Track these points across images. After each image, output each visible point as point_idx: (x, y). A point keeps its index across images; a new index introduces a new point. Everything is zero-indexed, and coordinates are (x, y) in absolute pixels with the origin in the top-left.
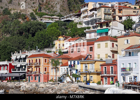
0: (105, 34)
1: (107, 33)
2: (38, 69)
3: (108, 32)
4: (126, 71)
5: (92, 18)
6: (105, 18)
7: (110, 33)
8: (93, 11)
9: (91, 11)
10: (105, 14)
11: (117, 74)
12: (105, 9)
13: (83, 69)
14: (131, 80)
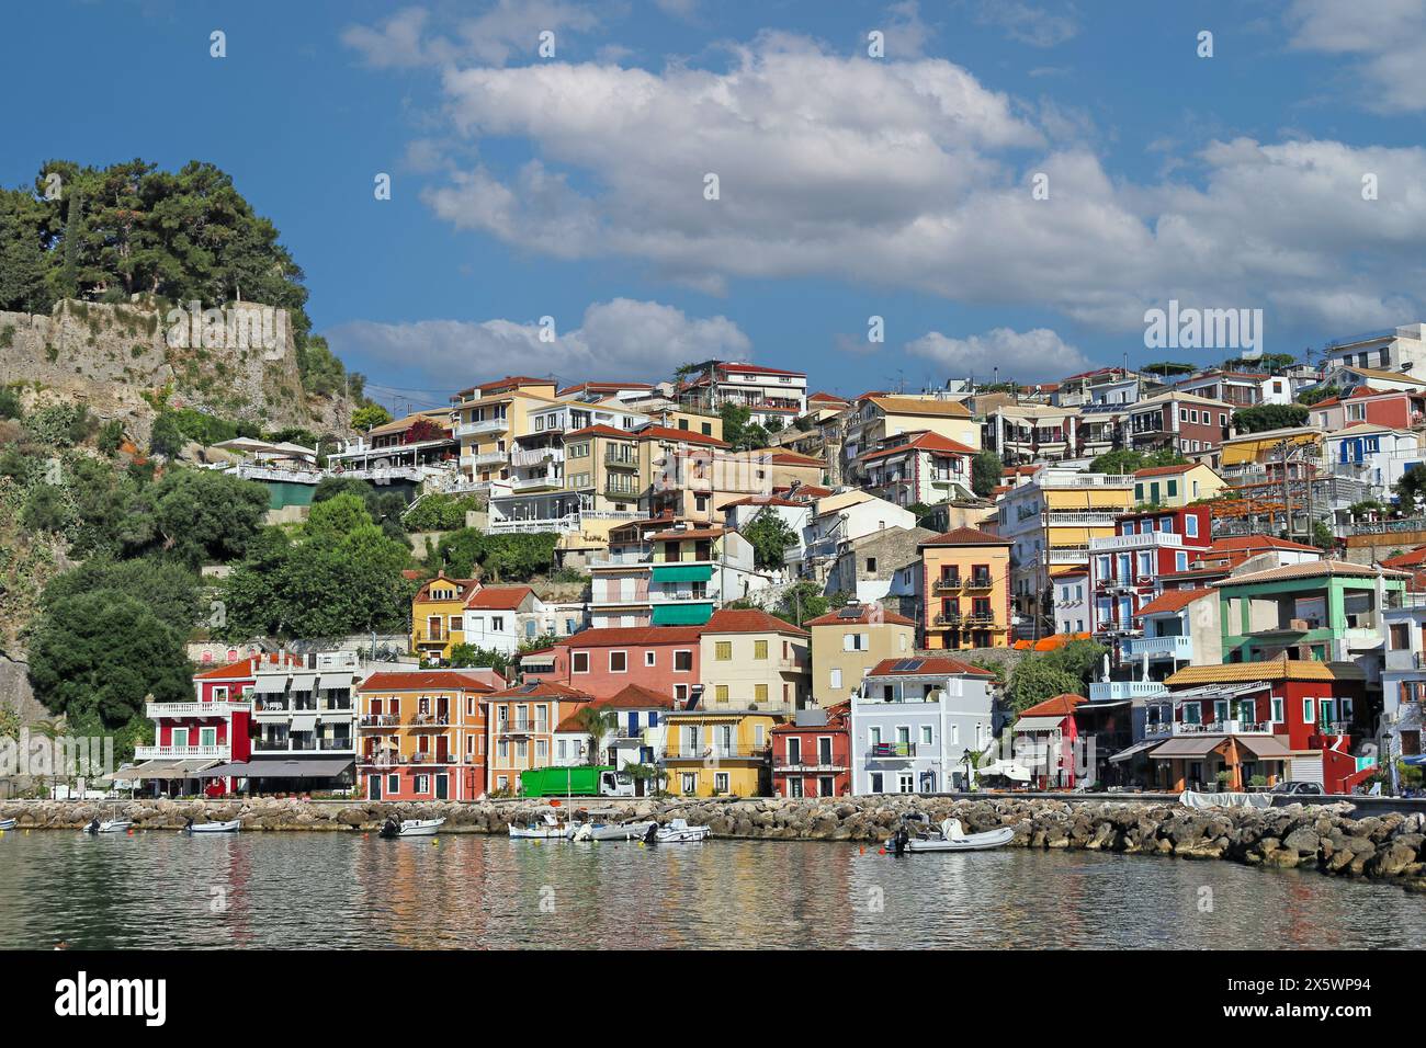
0: (691, 587)
1: (698, 587)
2: (433, 742)
3: (704, 584)
4: (895, 756)
5: (537, 483)
6: (608, 488)
7: (713, 585)
8: (547, 451)
9: (528, 443)
10: (612, 470)
11: (850, 765)
12: (608, 443)
13: (681, 743)
14: (907, 785)
